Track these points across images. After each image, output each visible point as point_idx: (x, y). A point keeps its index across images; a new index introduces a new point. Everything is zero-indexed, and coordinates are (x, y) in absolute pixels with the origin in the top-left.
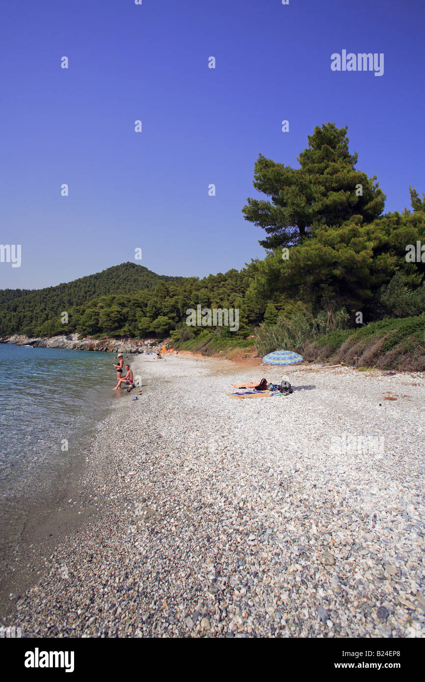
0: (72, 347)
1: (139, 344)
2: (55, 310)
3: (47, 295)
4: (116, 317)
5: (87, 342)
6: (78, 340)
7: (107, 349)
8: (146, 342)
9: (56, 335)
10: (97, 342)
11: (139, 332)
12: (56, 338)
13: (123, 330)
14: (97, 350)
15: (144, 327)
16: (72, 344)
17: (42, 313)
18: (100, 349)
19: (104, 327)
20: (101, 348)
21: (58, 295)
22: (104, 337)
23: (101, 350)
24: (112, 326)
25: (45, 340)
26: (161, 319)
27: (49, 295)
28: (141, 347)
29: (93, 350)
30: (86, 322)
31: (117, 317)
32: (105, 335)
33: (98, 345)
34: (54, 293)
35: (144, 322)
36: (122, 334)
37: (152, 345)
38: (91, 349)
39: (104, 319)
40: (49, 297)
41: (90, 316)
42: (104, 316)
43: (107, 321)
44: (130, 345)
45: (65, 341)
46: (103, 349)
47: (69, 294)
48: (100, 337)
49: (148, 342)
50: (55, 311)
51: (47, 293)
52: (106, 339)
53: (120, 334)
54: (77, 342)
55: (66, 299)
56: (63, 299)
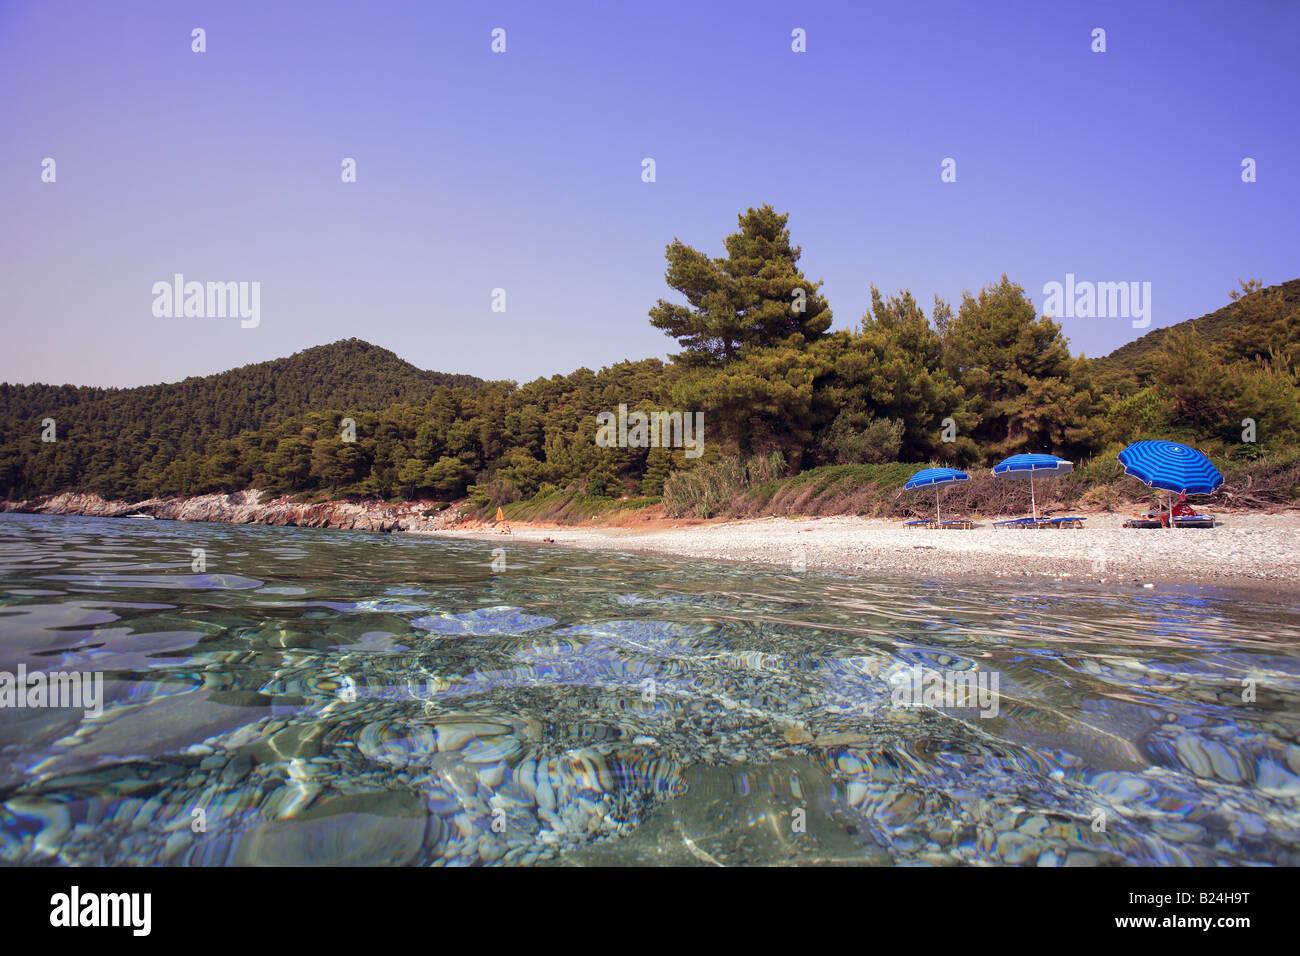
0: (245, 519)
1: (400, 512)
2: (174, 436)
3: (151, 402)
4: (350, 457)
5: (283, 508)
6: (259, 503)
7: (327, 524)
8: (414, 509)
9: (203, 493)
10: (307, 507)
11: (401, 487)
12: (204, 499)
13: (365, 483)
14: (305, 525)
15: (411, 477)
16: (247, 512)
17: (138, 444)
18: (311, 523)
19: (323, 476)
20: (316, 520)
21: (180, 404)
22: (321, 498)
23: (315, 525)
24: (339, 475)
25: (172, 504)
26: (447, 463)
27: (158, 403)
28: (405, 517)
29: (296, 525)
30: (281, 466)
31: (354, 457)
32: (325, 494)
33: (307, 515)
34: (171, 398)
35: (410, 470)
36: (363, 492)
37: (427, 514)
38: (292, 523)
39: (325, 461)
40: (158, 407)
41: (289, 453)
42: (325, 455)
43: (330, 464)
44: (381, 515)
45: (226, 505)
46: (319, 522)
47: (210, 401)
48: (310, 497)
49: (420, 507)
50: (172, 440)
51: (150, 398)
52: (326, 501)
53: (359, 492)
54: (259, 507)
55: (202, 413)
56: (193, 413)
